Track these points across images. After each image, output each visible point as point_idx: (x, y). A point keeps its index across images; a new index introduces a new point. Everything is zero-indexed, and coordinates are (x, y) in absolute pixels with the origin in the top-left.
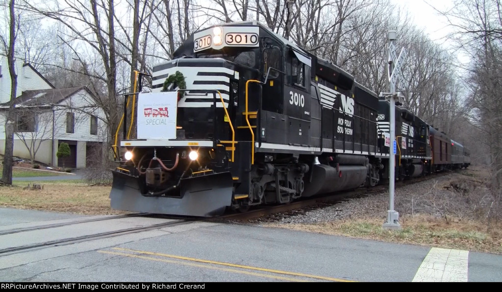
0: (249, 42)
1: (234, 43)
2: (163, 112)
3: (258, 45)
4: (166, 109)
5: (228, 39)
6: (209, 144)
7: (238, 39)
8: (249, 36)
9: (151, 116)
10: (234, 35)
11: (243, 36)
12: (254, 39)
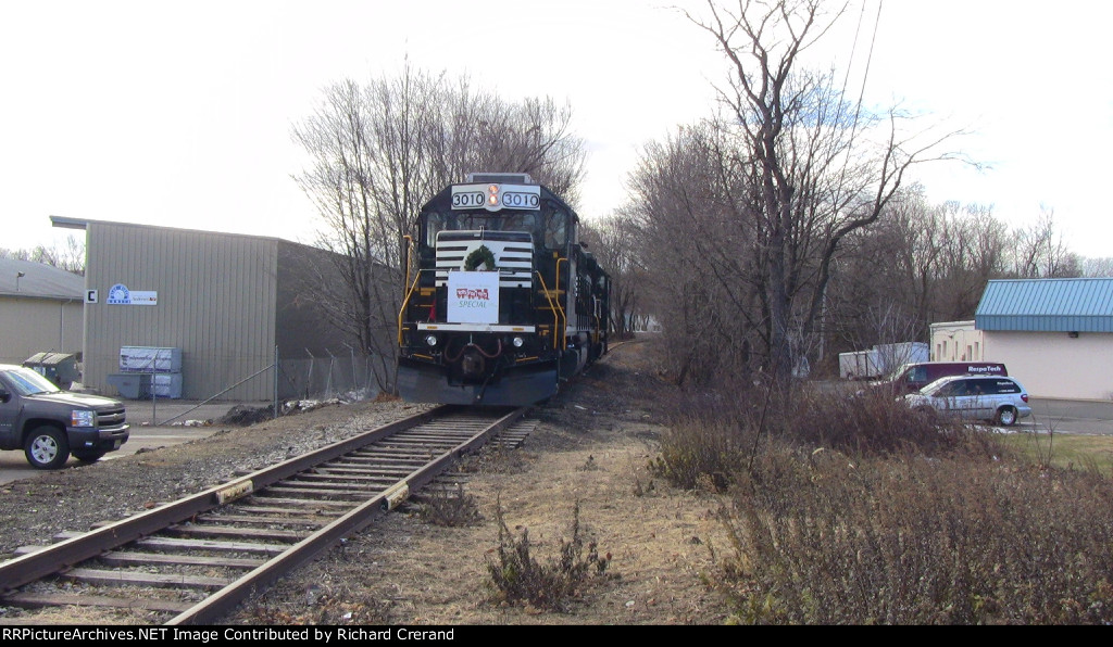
0: (529, 204)
1: (513, 204)
2: (483, 294)
3: (539, 208)
4: (486, 291)
5: (506, 199)
6: (532, 329)
7: (517, 200)
8: (529, 197)
9: (466, 298)
10: (513, 195)
11: (523, 196)
12: (534, 201)
